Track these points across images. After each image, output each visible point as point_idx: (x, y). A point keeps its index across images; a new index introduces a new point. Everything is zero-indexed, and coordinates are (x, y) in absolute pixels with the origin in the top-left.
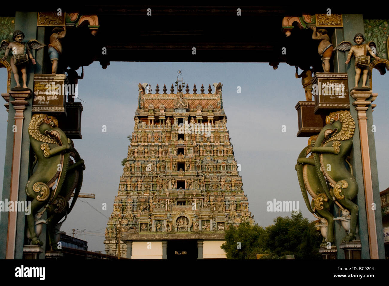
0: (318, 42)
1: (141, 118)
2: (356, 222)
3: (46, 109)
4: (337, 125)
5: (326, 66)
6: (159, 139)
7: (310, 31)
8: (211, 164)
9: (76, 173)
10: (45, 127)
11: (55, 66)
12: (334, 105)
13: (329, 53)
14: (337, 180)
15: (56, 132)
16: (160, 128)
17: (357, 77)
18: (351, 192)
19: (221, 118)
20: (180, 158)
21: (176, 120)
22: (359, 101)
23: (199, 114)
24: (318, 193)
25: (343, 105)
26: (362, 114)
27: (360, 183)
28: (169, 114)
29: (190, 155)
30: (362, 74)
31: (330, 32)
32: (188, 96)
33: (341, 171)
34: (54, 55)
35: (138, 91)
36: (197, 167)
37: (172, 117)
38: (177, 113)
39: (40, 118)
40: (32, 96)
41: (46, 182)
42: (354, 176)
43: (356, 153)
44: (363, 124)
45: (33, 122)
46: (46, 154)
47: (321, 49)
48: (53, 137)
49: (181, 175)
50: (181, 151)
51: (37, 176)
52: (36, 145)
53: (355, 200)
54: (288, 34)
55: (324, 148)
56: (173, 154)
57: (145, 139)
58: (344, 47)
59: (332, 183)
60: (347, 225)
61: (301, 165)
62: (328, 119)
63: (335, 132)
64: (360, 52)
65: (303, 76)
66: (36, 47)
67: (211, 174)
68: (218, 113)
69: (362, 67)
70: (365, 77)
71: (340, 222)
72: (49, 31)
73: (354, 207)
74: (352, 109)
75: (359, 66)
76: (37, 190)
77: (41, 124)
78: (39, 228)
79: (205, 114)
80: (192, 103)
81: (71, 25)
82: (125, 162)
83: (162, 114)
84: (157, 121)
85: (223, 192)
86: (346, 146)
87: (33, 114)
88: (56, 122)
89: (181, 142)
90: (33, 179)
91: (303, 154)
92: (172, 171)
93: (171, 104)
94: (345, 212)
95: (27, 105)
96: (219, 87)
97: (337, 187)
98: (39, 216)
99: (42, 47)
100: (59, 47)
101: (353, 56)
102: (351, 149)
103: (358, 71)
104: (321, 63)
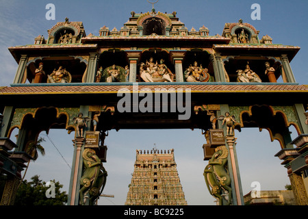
0: (210, 116)
1: (137, 165)
2: (231, 196)
3: (90, 146)
4: (220, 152)
5: (214, 126)
6: (146, 175)
7: (206, 112)
8: (170, 186)
9: (103, 177)
10: (90, 154)
11: (95, 128)
12: (218, 143)
13: (215, 121)
14: (221, 177)
15: (95, 157)
16: (146, 169)
17: (228, 131)
18: (228, 182)
19: (174, 165)
20: (155, 184)
21: (153, 166)
22: (229, 141)
23: (164, 163)
24: (214, 185)
25: (223, 143)
26: (231, 147)
27: (232, 178)
28: (150, 163)
29: (160, 182)
30: (229, 129)
31: (215, 112)
32: (158, 155)
33: (223, 173)
34: (95, 123)
35: (136, 153)
36: (163, 188)
37: (151, 165)
38: (154, 163)
39: (88, 150)
40: (85, 140)
41: (89, 179)
42: (229, 175)
43: (229, 164)
44: (232, 151)
45: (85, 152)
46: (90, 166)
47: (211, 119)
48: (93, 158)
49: (156, 192)
50: (155, 180)
51: (85, 176)
52: (85, 162)
53: (230, 186)
54: (197, 113)
55: (215, 162)
56: (152, 182)
57: (139, 175)
58: (221, 118)
59: (220, 179)
60: (227, 198)
61: (206, 173)
62: (216, 149)
63: (219, 155)
64: (228, 120)
65: (205, 133)
66: (87, 120)
67: (170, 191)
68: (173, 163)
69: (230, 126)
70: (231, 130)
71: (224, 196)
72: (93, 113)
73: (230, 189)
74: (226, 145)
75: (228, 126)
76: (85, 182)
77: (88, 153)
78: (85, 200)
79: (167, 163)
80: (161, 158)
81: (103, 111)
82: (130, 186)
83: (147, 163)
84: (144, 166)
85: (175, 200)
86: (225, 161)
87: (85, 148)
88: (94, 152)
89: (156, 176)
90: (83, 177)
91: (207, 168)
92: (151, 190)
93: (151, 159)
94: (226, 192)
95: (82, 144)
96: (173, 151)
97: (222, 180)
98: (85, 194)
99: (90, 120)
100: (98, 120)
101: (225, 121)
102: (227, 163)
103: (228, 128)
104: (212, 125)
